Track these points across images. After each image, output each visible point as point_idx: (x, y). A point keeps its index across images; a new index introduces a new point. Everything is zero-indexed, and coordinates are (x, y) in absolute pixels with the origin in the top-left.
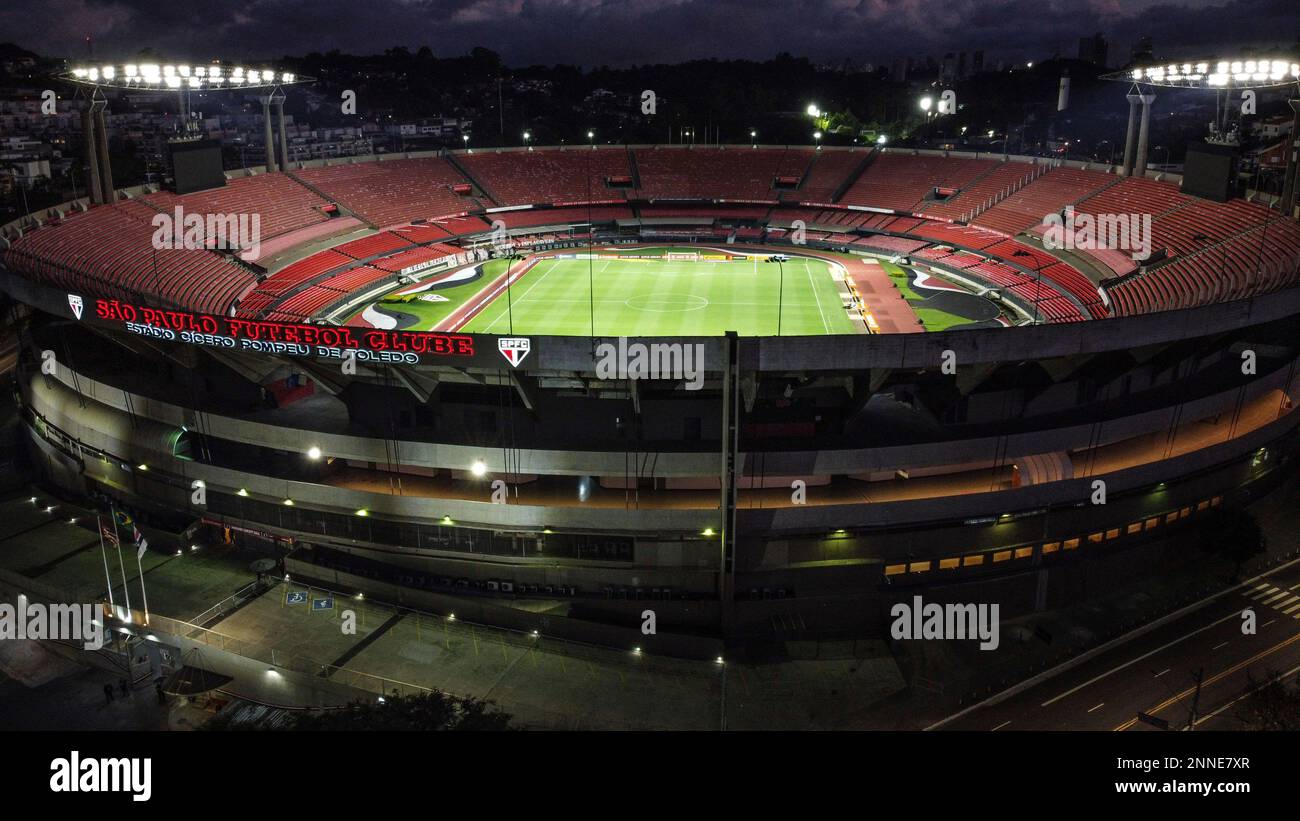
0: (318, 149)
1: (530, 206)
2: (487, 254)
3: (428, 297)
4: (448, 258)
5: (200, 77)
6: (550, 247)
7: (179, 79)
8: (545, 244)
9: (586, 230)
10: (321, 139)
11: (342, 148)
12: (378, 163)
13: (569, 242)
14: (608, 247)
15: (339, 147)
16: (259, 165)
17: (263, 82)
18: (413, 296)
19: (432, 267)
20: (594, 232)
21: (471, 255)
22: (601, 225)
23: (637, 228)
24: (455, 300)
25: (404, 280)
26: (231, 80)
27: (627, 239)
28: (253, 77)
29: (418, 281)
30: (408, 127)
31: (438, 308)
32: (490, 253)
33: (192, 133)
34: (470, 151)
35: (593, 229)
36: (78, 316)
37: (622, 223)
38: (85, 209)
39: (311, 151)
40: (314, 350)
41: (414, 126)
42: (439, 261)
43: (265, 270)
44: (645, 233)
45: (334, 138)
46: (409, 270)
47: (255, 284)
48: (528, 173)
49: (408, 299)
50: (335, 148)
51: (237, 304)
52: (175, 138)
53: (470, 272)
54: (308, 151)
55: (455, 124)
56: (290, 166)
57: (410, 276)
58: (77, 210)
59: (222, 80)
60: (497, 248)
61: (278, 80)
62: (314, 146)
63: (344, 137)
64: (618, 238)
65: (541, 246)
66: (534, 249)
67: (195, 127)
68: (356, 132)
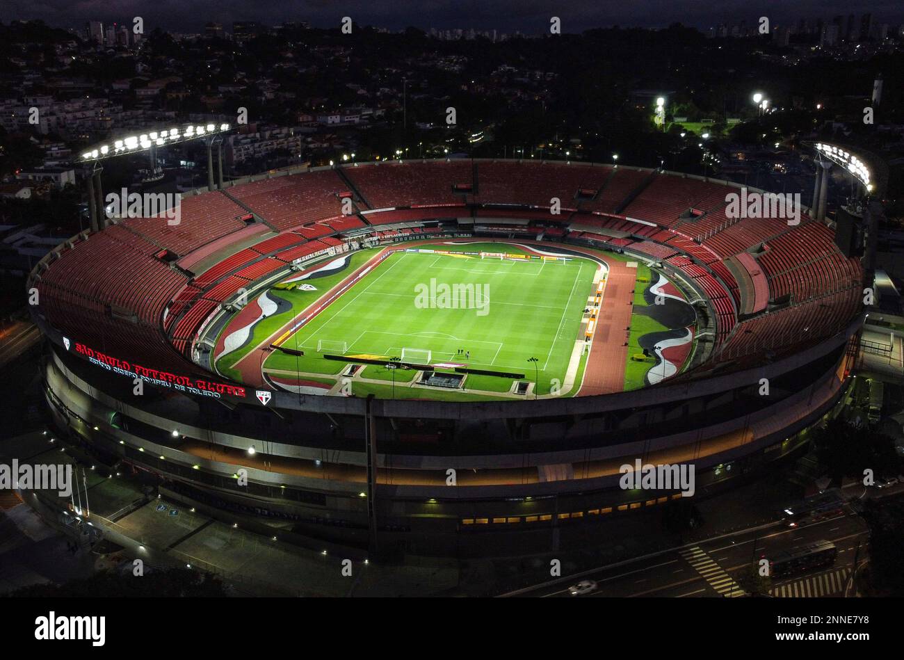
0: (260, 146)
1: (394, 209)
2: (358, 245)
3: (304, 287)
4: (328, 250)
5: (164, 138)
6: (406, 239)
7: (150, 142)
8: (402, 237)
9: (435, 225)
10: (263, 139)
11: (278, 144)
12: (287, 177)
13: (420, 235)
14: (448, 240)
15: (275, 143)
16: (203, 186)
17: (207, 132)
18: (294, 285)
19: (316, 257)
20: (441, 226)
21: (346, 246)
22: (447, 222)
23: (472, 226)
24: (322, 288)
25: (294, 268)
26: (185, 135)
27: (463, 233)
28: (200, 131)
29: (303, 269)
30: (334, 117)
31: (308, 296)
32: (361, 245)
33: (158, 175)
34: (356, 165)
35: (440, 224)
36: (68, 349)
37: (461, 221)
38: (87, 237)
39: (254, 149)
40: (173, 386)
41: (338, 117)
42: (322, 252)
43: (193, 275)
44: (477, 229)
45: (273, 137)
46: (299, 261)
47: (186, 285)
48: (395, 181)
49: (290, 288)
50: (272, 144)
51: (170, 305)
52: (146, 179)
53: (340, 262)
54: (251, 149)
55: (371, 112)
56: (224, 185)
57: (298, 266)
58: (82, 239)
59: (179, 136)
60: (366, 240)
61: (218, 129)
62: (257, 145)
63: (279, 136)
64: (456, 233)
65: (399, 238)
66: (394, 240)
67: (160, 170)
68: (289, 131)
